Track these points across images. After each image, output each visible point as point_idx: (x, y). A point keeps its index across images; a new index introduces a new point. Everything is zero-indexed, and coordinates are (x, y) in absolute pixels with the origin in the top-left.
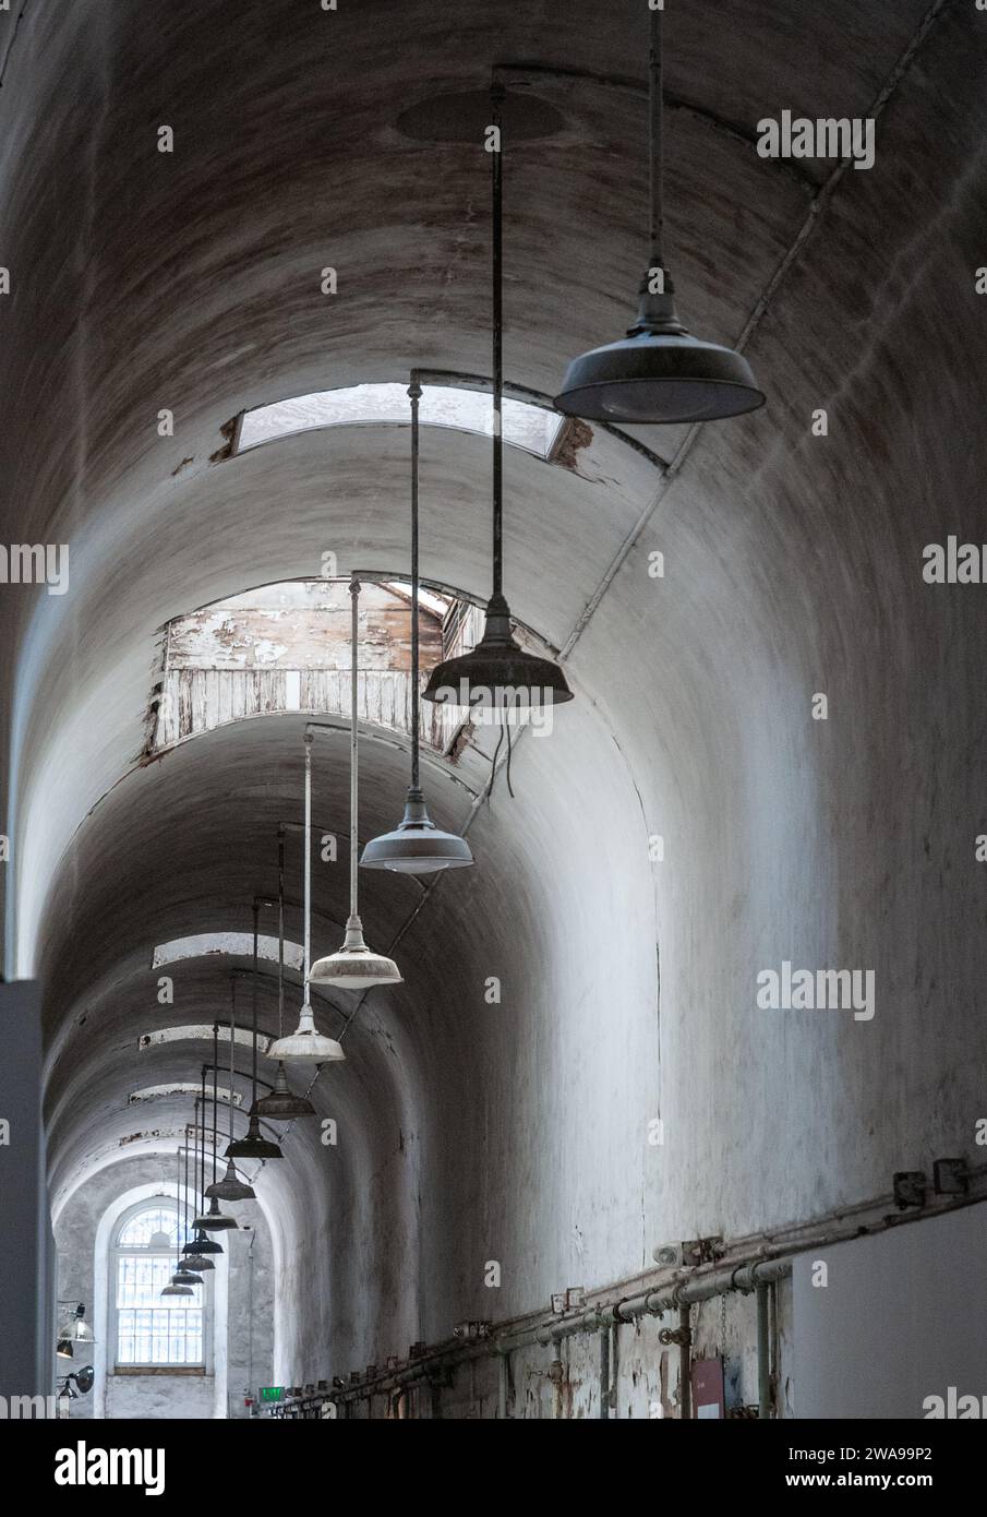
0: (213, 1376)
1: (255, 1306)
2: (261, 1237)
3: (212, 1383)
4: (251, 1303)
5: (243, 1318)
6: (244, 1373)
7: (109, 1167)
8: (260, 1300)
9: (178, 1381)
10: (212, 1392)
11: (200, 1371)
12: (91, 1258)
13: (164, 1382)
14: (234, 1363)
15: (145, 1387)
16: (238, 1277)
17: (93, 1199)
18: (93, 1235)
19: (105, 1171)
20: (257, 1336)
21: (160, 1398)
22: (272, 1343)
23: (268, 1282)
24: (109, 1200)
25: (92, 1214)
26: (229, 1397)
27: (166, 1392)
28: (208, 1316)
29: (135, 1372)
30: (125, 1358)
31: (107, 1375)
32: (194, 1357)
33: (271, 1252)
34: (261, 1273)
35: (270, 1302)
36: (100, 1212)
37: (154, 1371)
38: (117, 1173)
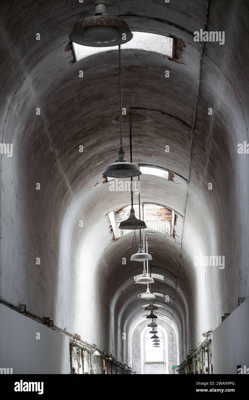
0: (165, 364)
1: (173, 349)
2: (174, 335)
3: (165, 365)
4: (172, 348)
5: (171, 352)
6: (172, 363)
7: (143, 322)
8: (174, 348)
9: (158, 365)
10: (165, 367)
11: (163, 363)
12: (140, 340)
13: (156, 365)
14: (170, 361)
15: (152, 366)
16: (170, 343)
17: (140, 328)
18: (140, 335)
19: (142, 323)
20: (174, 355)
21: (155, 368)
22: (177, 356)
23: (176, 344)
24: (143, 328)
25: (140, 331)
26: (169, 368)
27: (156, 367)
28: (164, 352)
29: (150, 363)
30: (148, 360)
31: (144, 364)
32: (162, 360)
33: (176, 338)
34: (174, 342)
35: (176, 348)
36: (141, 331)
37: (154, 363)
38: (145, 323)
